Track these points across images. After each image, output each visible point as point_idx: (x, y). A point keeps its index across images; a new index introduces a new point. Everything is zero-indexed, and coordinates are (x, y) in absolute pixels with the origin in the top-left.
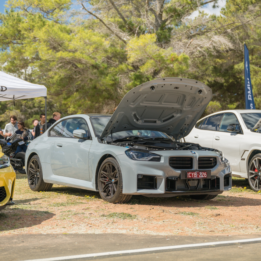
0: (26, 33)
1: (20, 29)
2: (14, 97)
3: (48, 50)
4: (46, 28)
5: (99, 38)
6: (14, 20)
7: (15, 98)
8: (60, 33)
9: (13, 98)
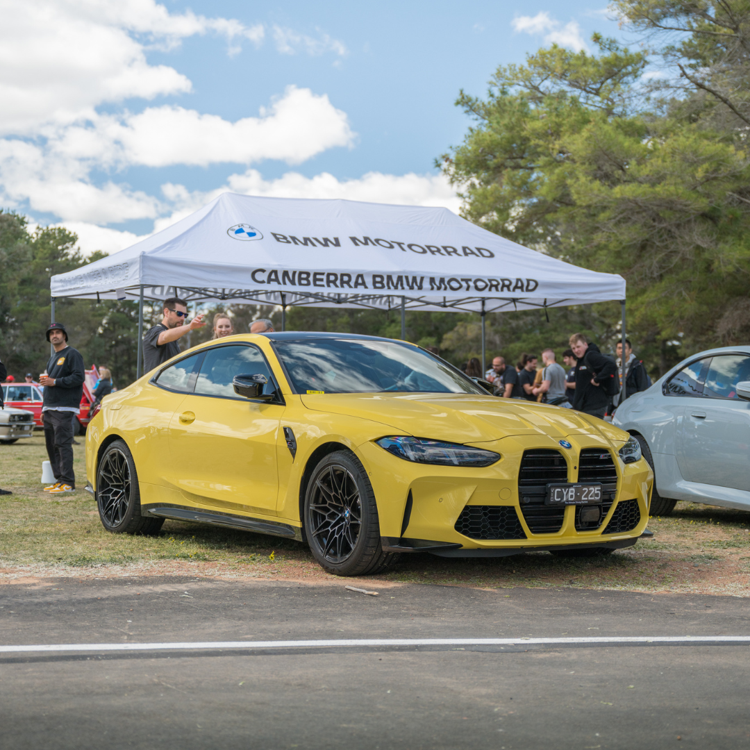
0: (541, 142)
1: (528, 136)
2: (545, 302)
3: (591, 181)
4: (589, 131)
5: (721, 145)
6: (514, 112)
7: (547, 304)
8: (621, 138)
9: (542, 304)
